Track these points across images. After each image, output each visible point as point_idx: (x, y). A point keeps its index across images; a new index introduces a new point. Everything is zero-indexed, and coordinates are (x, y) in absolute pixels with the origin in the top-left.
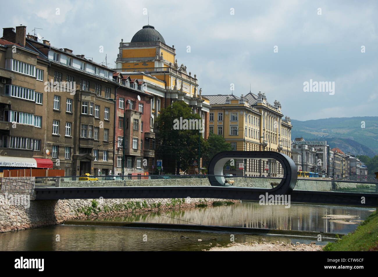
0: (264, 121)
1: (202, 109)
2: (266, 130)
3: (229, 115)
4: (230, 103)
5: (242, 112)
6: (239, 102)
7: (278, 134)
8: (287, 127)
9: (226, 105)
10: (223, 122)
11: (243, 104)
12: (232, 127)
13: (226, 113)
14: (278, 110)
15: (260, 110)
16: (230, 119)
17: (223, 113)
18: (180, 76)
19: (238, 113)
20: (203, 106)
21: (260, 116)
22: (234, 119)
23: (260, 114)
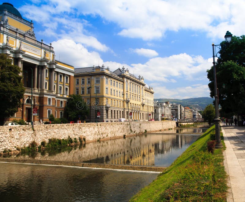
0: (127, 86)
1: (55, 70)
2: (129, 92)
3: (94, 79)
4: (95, 71)
5: (102, 77)
6: (101, 70)
7: (141, 95)
8: (150, 92)
9: (92, 73)
10: (90, 85)
11: (103, 71)
12: (96, 88)
13: (93, 78)
14: (141, 81)
15: (123, 78)
16: (95, 82)
17: (90, 78)
18: (24, 39)
19: (100, 77)
20: (56, 67)
21: (124, 82)
22: (98, 81)
23: (123, 81)
